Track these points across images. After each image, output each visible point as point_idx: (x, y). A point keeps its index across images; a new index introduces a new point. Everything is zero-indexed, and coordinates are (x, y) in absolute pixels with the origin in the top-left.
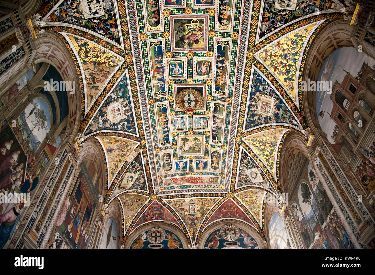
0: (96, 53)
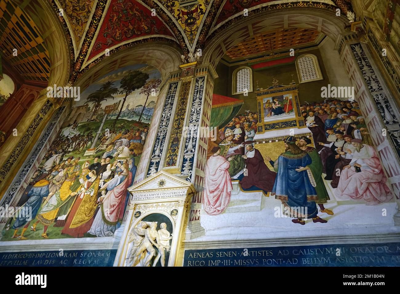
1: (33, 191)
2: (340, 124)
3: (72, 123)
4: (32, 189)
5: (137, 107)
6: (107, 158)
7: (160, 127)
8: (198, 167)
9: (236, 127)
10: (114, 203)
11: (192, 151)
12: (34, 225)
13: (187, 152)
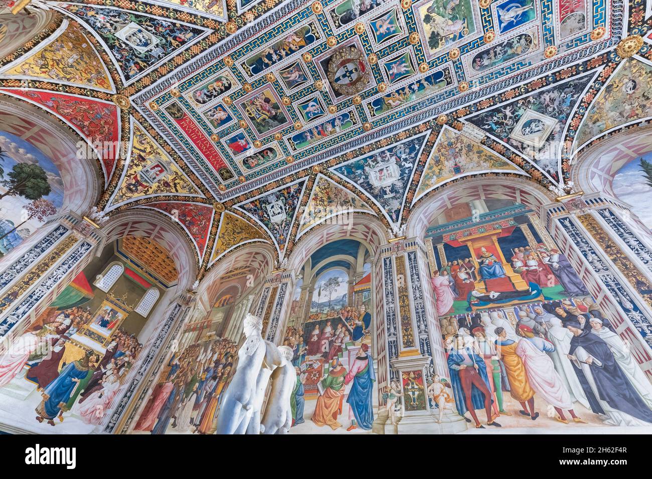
0: (318, 202)
2: (122, 359)
7: (12, 268)
11: (18, 317)
13: (14, 314)
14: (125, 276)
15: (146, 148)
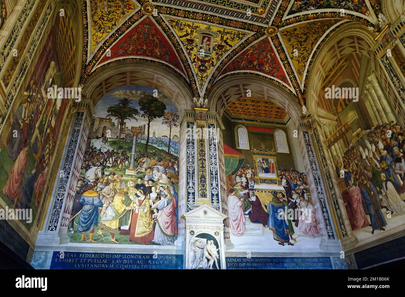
1: (84, 200)
2: (299, 188)
3: (100, 135)
4: (82, 198)
5: (163, 138)
6: (149, 180)
7: (188, 162)
8: (223, 201)
9: (242, 176)
10: (167, 221)
11: (216, 189)
12: (99, 231)
13: (213, 189)
14: (250, 133)
15: (187, 31)
